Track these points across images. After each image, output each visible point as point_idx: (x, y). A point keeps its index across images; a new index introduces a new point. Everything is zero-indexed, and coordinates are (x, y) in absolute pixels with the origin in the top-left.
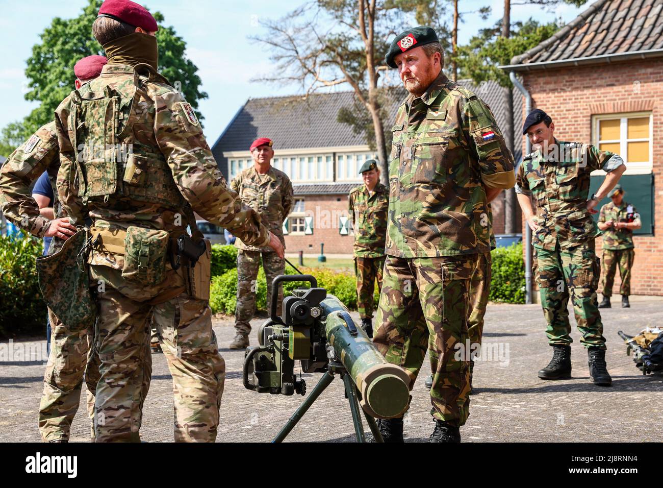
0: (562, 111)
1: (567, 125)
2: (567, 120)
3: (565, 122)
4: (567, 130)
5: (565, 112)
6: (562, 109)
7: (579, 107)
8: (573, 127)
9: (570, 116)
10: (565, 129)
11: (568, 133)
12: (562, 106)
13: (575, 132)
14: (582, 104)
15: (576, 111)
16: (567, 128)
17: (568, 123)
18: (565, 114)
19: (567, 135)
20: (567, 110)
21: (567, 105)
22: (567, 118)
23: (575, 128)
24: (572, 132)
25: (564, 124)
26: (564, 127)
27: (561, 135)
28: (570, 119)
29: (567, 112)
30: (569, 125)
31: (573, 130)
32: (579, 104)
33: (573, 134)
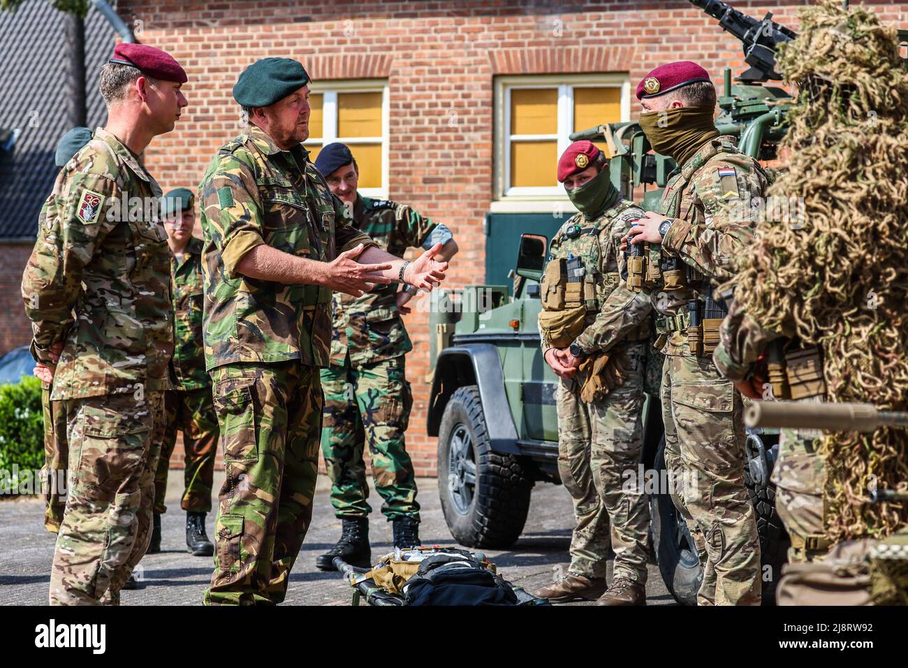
0: (201, 71)
1: (210, 103)
2: (211, 92)
3: (206, 95)
4: (211, 113)
5: (206, 74)
6: (200, 66)
7: (237, 65)
8: (223, 107)
9: (217, 83)
10: (207, 111)
11: (212, 119)
12: (200, 60)
13: (227, 118)
14: (243, 57)
15: (230, 73)
16: (211, 108)
17: (212, 98)
18: (207, 79)
19: (210, 124)
20: (211, 70)
21: (212, 59)
22: (211, 87)
23: (228, 110)
24: (221, 118)
25: (205, 100)
26: (205, 106)
27: (199, 124)
28: (217, 89)
29: (211, 75)
30: (215, 103)
31: (224, 113)
32: (236, 58)
33: (223, 123)
